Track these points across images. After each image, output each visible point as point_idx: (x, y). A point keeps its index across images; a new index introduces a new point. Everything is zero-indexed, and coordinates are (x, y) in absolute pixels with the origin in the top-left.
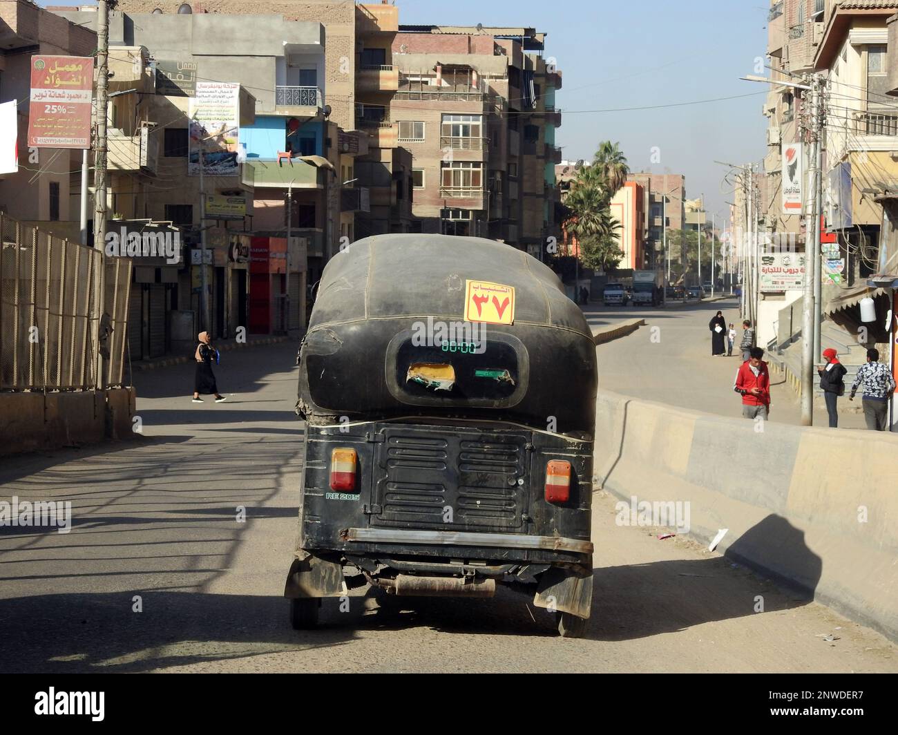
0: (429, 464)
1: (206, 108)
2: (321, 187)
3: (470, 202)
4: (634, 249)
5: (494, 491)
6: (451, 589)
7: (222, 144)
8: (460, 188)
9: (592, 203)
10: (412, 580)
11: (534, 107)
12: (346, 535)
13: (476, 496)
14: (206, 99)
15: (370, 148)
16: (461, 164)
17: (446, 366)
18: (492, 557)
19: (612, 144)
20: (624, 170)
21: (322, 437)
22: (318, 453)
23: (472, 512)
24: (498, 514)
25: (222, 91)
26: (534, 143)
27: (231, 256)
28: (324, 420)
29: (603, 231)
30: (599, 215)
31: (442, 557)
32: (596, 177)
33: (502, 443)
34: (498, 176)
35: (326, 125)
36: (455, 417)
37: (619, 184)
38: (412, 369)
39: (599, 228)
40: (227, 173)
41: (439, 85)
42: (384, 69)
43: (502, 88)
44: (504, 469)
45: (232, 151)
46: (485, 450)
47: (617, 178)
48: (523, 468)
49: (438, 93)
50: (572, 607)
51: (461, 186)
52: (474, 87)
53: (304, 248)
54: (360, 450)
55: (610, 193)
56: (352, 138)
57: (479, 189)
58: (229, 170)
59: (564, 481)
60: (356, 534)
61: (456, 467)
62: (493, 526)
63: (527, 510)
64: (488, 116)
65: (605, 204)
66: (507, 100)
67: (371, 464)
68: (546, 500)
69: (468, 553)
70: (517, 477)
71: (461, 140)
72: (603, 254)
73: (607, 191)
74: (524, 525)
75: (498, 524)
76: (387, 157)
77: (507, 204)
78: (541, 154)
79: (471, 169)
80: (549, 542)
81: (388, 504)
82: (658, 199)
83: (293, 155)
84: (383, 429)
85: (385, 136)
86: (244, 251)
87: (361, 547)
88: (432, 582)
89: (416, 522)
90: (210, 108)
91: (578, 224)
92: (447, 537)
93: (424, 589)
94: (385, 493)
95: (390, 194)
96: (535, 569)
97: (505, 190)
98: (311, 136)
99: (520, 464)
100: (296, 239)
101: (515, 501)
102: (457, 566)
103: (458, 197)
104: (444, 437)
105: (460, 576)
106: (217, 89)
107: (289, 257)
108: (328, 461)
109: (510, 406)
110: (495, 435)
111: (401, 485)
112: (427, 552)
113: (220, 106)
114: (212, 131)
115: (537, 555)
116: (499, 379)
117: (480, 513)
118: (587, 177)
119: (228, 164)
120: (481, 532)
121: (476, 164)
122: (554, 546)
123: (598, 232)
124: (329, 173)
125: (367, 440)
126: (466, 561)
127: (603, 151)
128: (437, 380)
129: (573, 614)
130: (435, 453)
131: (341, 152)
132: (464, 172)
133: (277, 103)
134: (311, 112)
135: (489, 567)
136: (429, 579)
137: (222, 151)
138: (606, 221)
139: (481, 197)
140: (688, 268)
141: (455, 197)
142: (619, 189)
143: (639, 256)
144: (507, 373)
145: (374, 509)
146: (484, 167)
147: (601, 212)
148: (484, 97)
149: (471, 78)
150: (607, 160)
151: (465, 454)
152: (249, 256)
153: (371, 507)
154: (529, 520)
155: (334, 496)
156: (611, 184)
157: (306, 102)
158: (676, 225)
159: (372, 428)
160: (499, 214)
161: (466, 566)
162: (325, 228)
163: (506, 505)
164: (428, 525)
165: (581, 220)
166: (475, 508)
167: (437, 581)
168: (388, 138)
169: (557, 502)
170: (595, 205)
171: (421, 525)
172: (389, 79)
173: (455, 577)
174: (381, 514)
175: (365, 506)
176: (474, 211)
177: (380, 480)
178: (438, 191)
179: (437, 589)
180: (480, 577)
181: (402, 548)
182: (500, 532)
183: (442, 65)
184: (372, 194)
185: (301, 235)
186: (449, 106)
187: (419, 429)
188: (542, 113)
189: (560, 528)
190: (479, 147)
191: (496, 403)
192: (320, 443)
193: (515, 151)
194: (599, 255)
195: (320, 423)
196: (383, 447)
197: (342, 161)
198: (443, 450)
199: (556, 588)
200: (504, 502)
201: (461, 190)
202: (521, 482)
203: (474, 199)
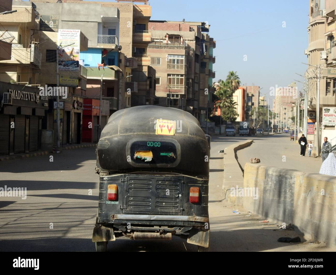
0: (145, 189)
1: (65, 41)
2: (117, 79)
3: (180, 91)
4: (242, 114)
5: (170, 199)
6: (155, 237)
7: (72, 57)
8: (175, 85)
9: (226, 95)
10: (140, 234)
11: (205, 54)
12: (113, 217)
13: (163, 201)
14: (65, 37)
15: (138, 65)
16: (176, 75)
17: (149, 152)
18: (170, 224)
19: (234, 72)
20: (238, 83)
21: (105, 180)
22: (103, 186)
23: (162, 207)
24: (171, 208)
25: (72, 34)
26: (205, 69)
27: (74, 106)
28: (105, 174)
29: (231, 106)
30: (229, 99)
31: (150, 225)
32: (228, 85)
33: (172, 181)
34: (191, 81)
35: (120, 54)
36: (154, 172)
37: (237, 88)
38: (136, 153)
39: (229, 105)
40: (74, 70)
41: (167, 43)
42: (145, 32)
43: (193, 45)
44: (173, 191)
45: (76, 60)
46: (166, 184)
47: (236, 85)
48: (181, 190)
49: (167, 46)
50: (201, 243)
51: (176, 84)
52: (182, 43)
53: (108, 105)
54: (118, 185)
55: (233, 91)
56: (131, 60)
57: (183, 85)
58: (75, 69)
59: (197, 195)
60: (117, 217)
61: (155, 190)
62: (170, 213)
63: (183, 206)
64: (187, 56)
65: (231, 96)
66: (195, 50)
67: (123, 190)
68: (190, 202)
69: (161, 223)
70: (179, 194)
71: (176, 66)
72: (230, 115)
73: (232, 90)
74: (182, 212)
75: (172, 212)
76: (145, 69)
77: (194, 93)
78: (207, 74)
79: (180, 77)
80: (191, 218)
81: (129, 205)
82: (250, 95)
83: (105, 65)
84: (127, 177)
85: (145, 61)
86: (80, 104)
87: (119, 222)
88: (147, 235)
89: (140, 211)
90: (67, 41)
91: (220, 103)
92: (152, 217)
93: (144, 238)
94: (128, 201)
95: (146, 85)
96: (186, 229)
97: (193, 86)
98: (113, 58)
99: (180, 189)
100: (105, 101)
101: (178, 203)
102: (157, 228)
103: (174, 89)
104: (150, 179)
105: (158, 232)
106: (70, 32)
107: (101, 109)
108: (107, 189)
109: (174, 166)
110: (170, 178)
111: (135, 198)
112: (144, 223)
113: (71, 40)
114: (68, 51)
115: (187, 223)
116: (169, 156)
117: (165, 208)
118: (224, 84)
119: (74, 66)
120: (165, 215)
121: (182, 75)
122: (193, 220)
123: (228, 106)
124: (121, 74)
125: (121, 181)
126: (160, 226)
127: (230, 75)
128: (146, 157)
129: (202, 246)
130: (147, 185)
131: (126, 66)
132: (177, 78)
133: (98, 42)
134: (113, 47)
135: (169, 228)
136: (146, 234)
137: (72, 60)
138: (232, 102)
139: (184, 89)
140: (261, 122)
141: (173, 89)
142: (237, 90)
143: (243, 116)
144: (172, 153)
145: (124, 207)
146: (185, 76)
147: (230, 99)
148: (186, 48)
149: (180, 41)
150: (232, 78)
151: (158, 185)
152: (82, 107)
153: (123, 206)
154: (183, 210)
155: (109, 202)
156: (233, 88)
157: (110, 42)
158: (256, 105)
159: (123, 176)
160: (191, 96)
161: (160, 228)
162: (118, 98)
163: (175, 204)
164: (144, 213)
165: (222, 102)
166: (163, 206)
167: (149, 234)
168: (146, 61)
169: (194, 203)
170: (227, 96)
171: (142, 212)
172: (147, 36)
173: (156, 232)
174: (127, 209)
175: (121, 206)
176: (181, 95)
177: (126, 196)
178: (166, 86)
179: (149, 237)
180: (165, 232)
181: (135, 221)
182: (173, 215)
183: (169, 35)
184: (139, 85)
185: (107, 99)
186: (171, 51)
187: (141, 176)
188: (208, 57)
189: (196, 213)
190: (183, 68)
191: (169, 166)
192: (104, 183)
193: (197, 71)
194: (229, 116)
195: (103, 175)
196: (127, 184)
197: (126, 70)
198: (150, 184)
199: (195, 236)
200: (174, 203)
201: (176, 86)
202: (180, 195)
203: (181, 90)
